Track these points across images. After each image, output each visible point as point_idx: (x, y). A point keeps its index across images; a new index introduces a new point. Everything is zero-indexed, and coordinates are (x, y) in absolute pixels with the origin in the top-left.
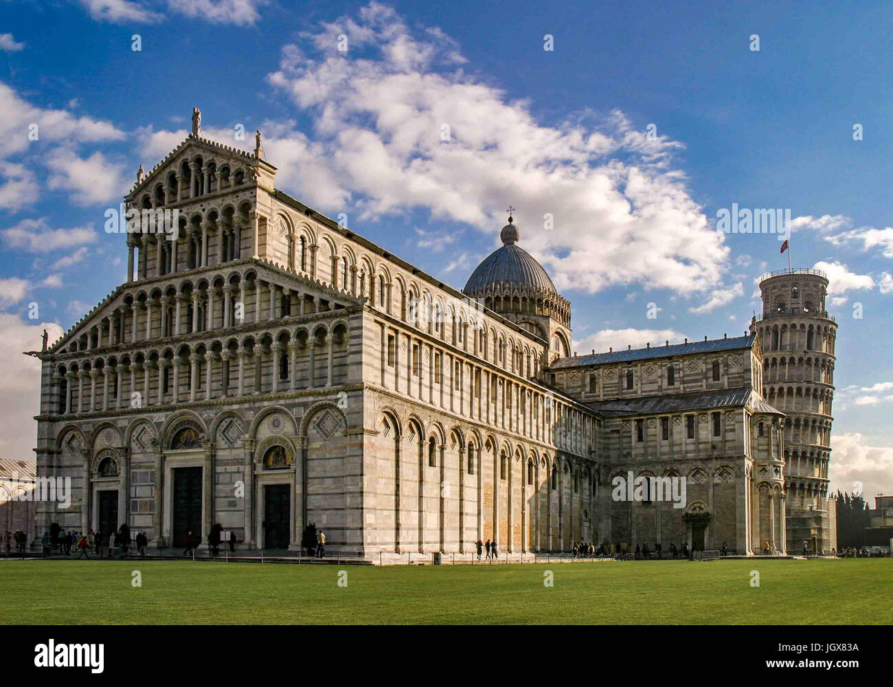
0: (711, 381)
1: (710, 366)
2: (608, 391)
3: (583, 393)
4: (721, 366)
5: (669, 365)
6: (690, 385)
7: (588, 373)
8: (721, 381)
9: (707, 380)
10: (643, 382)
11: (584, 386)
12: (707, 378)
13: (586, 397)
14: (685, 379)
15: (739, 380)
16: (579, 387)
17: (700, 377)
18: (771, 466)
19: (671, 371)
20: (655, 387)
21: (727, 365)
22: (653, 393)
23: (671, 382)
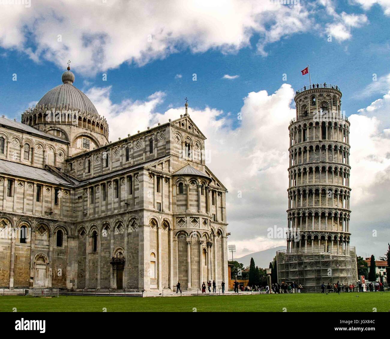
0: (148, 153)
1: (148, 143)
2: (96, 170)
3: (84, 173)
4: (154, 142)
5: (126, 147)
6: (137, 159)
7: (87, 160)
8: (153, 154)
9: (146, 154)
10: (113, 161)
11: (85, 168)
12: (146, 152)
13: (86, 176)
14: (134, 155)
15: (164, 150)
16: (82, 170)
17: (142, 152)
18: (188, 218)
19: (127, 150)
20: (118, 164)
21: (157, 140)
22: (118, 169)
23: (127, 159)
